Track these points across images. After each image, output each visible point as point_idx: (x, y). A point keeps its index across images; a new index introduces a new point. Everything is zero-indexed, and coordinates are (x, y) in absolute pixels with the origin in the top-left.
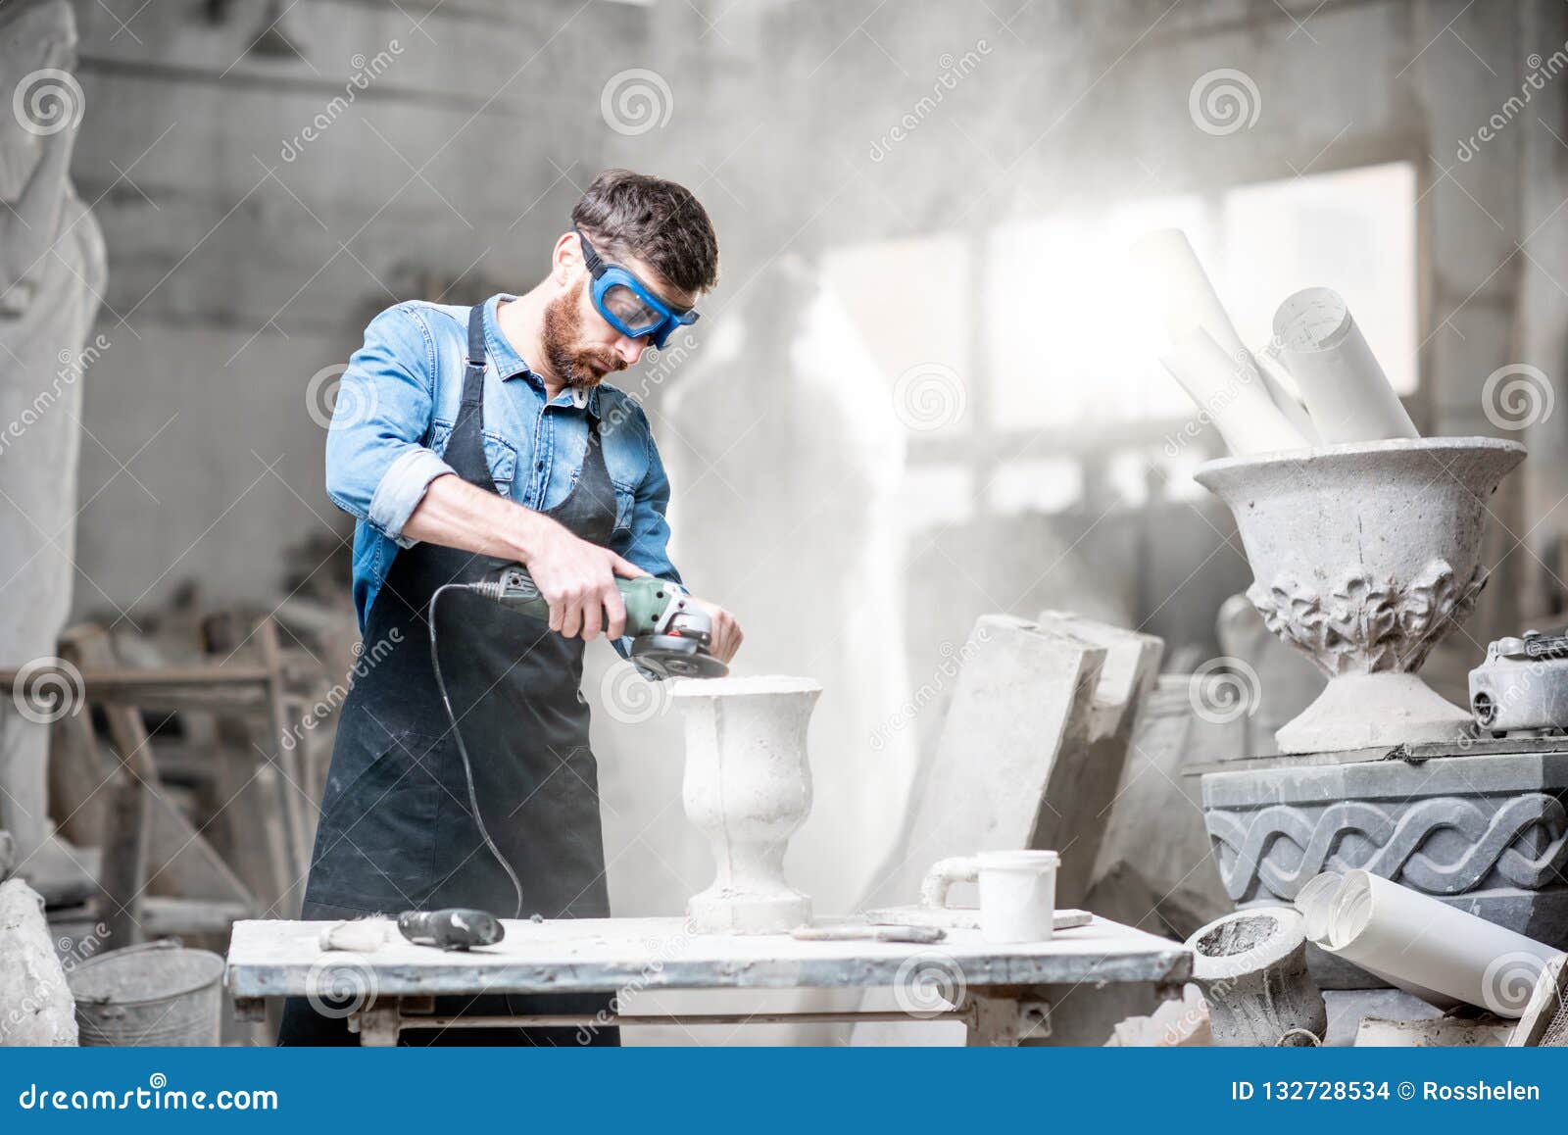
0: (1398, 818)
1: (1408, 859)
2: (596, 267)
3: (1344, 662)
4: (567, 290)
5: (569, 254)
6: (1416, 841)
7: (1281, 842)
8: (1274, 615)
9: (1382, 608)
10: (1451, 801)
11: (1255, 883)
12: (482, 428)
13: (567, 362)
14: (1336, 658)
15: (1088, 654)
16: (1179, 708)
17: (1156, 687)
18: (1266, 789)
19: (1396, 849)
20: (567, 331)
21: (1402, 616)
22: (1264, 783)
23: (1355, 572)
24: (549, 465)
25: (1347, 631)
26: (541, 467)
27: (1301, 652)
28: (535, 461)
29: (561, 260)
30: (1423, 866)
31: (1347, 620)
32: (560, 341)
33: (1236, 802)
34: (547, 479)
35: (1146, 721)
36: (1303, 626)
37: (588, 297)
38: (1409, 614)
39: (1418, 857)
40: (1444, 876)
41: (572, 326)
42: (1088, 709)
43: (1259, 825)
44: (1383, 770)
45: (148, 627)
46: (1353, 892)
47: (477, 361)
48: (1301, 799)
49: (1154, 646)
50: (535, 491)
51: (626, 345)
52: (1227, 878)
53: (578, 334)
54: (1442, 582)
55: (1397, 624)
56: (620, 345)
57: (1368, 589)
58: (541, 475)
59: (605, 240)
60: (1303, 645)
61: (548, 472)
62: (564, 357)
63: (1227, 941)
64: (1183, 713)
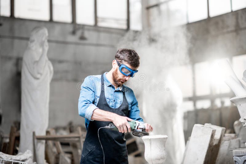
2: (119, 65)
4: (115, 69)
5: (115, 63)
13: (117, 81)
15: (213, 131)
16: (228, 139)
17: (224, 136)
24: (116, 100)
28: (113, 100)
29: (114, 65)
32: (115, 78)
35: (223, 142)
37: (119, 70)
42: (213, 140)
45: (64, 129)
47: (103, 84)
49: (224, 129)
50: (114, 105)
56: (125, 77)
58: (114, 102)
59: (120, 60)
61: (116, 102)
64: (229, 140)
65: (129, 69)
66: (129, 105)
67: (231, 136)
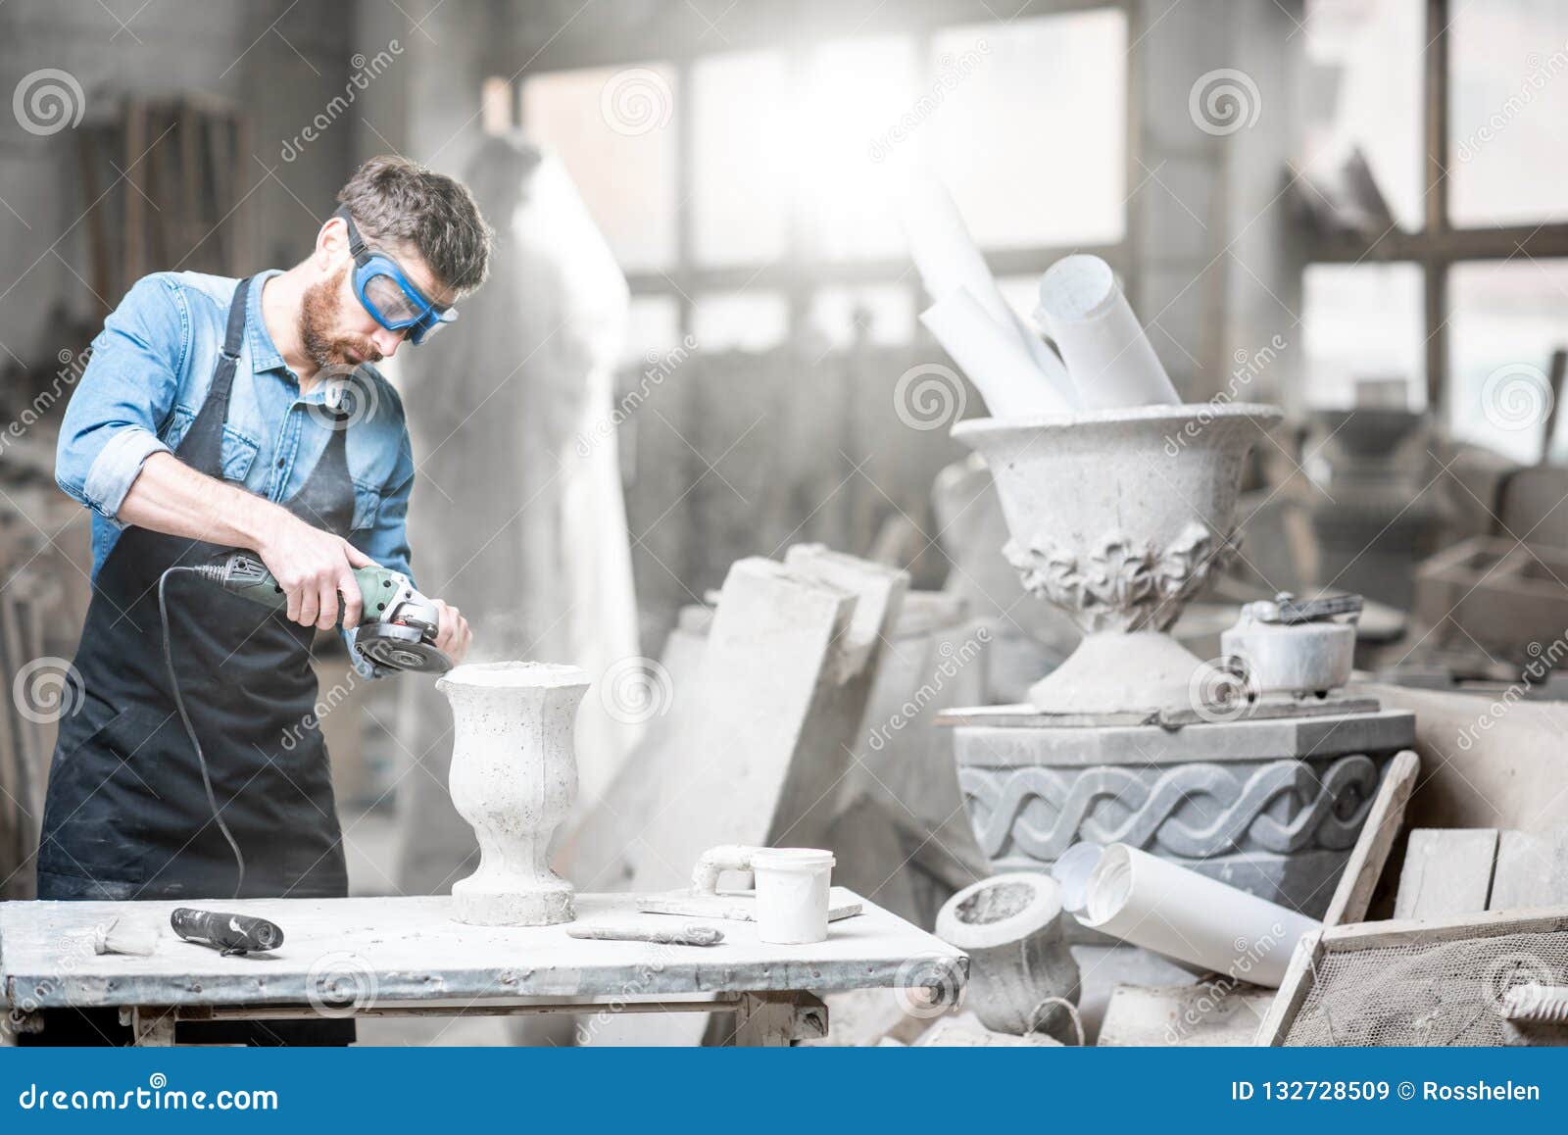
0: (1153, 782)
1: (1162, 824)
2: (361, 254)
3: (1100, 622)
4: (329, 275)
5: (333, 239)
6: (1170, 807)
7: (1035, 804)
8: (1031, 573)
9: (1140, 571)
10: (1205, 768)
11: (1008, 844)
12: (225, 422)
13: (321, 349)
14: (1092, 619)
15: (842, 603)
18: (1022, 751)
19: (1151, 814)
20: (324, 318)
21: (1158, 580)
22: (1020, 743)
23: (1113, 536)
24: (291, 462)
25: (1103, 593)
26: (281, 464)
27: (1057, 611)
28: (275, 458)
29: (325, 244)
30: (1177, 832)
31: (1105, 583)
32: (316, 327)
33: (991, 762)
34: (287, 477)
36: (1060, 586)
37: (350, 283)
38: (1165, 578)
39: (1173, 822)
40: (1197, 842)
41: (331, 313)
42: (840, 654)
43: (1014, 785)
44: (1138, 736)
46: (1112, 865)
48: (1056, 761)
50: (274, 488)
51: (383, 338)
52: (980, 834)
53: (335, 322)
54: (1199, 546)
55: (1153, 587)
56: (377, 337)
57: (1126, 553)
58: (281, 472)
60: (1059, 604)
61: (289, 469)
62: (319, 343)
63: (984, 908)
65: (411, 292)
66: (360, 499)
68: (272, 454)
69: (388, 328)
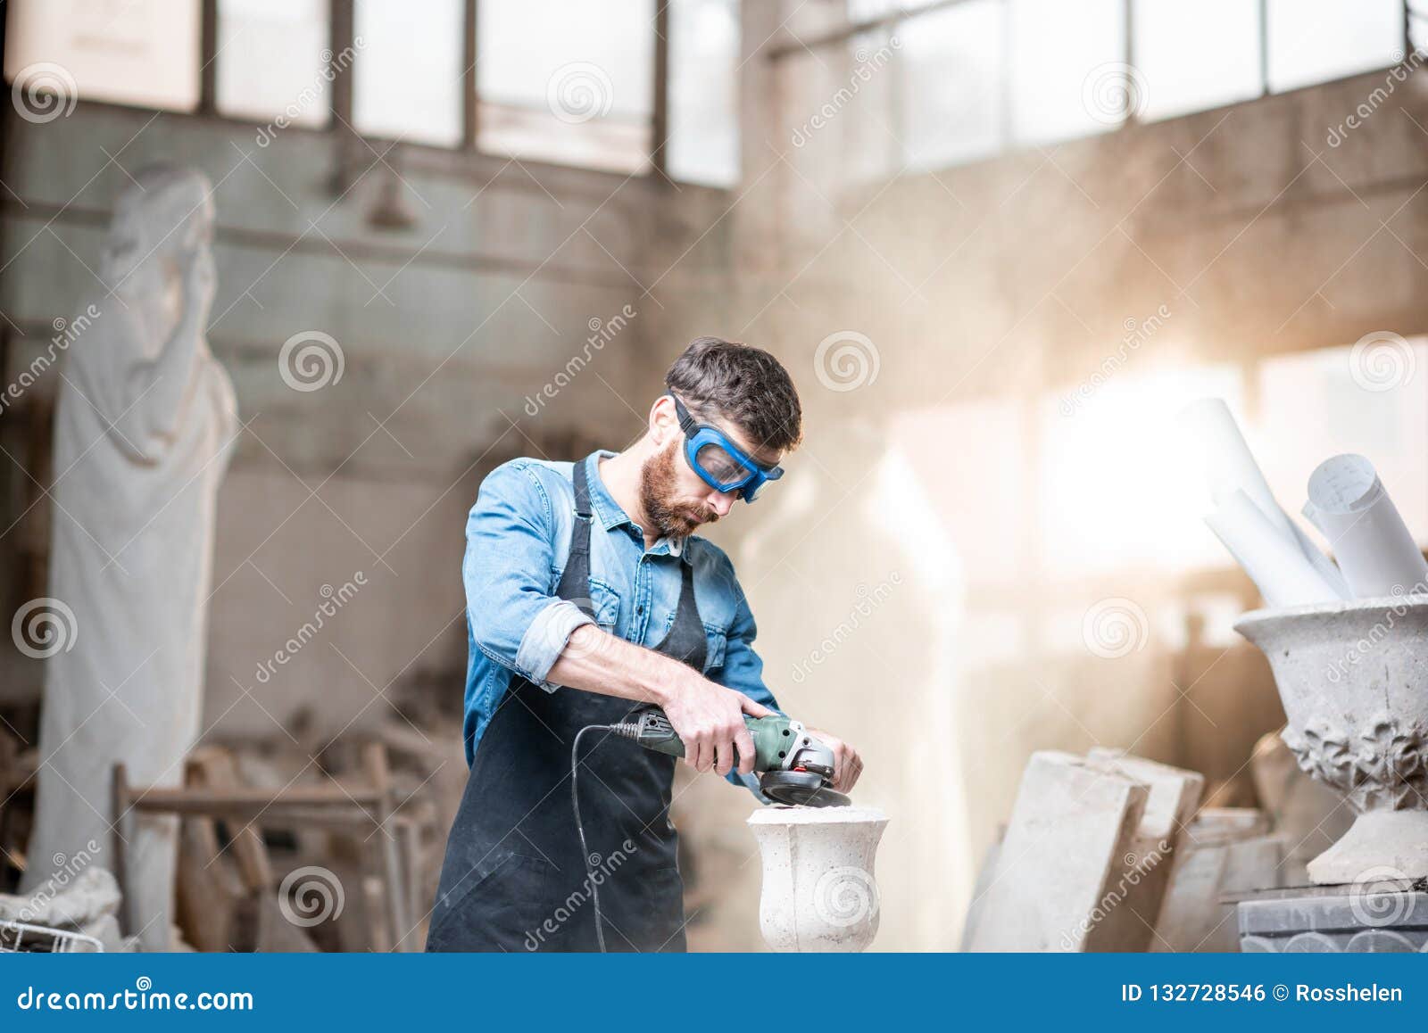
0: (1420, 945)
2: (690, 427)
3: (1372, 800)
4: (663, 448)
5: (664, 416)
8: (1306, 756)
9: (1407, 750)
12: (589, 574)
13: (663, 515)
14: (1364, 796)
15: (1133, 790)
16: (1217, 840)
17: (1196, 820)
18: (1298, 917)
20: (663, 486)
21: (1424, 758)
22: (1296, 912)
23: (1382, 716)
24: (648, 609)
25: (1374, 771)
26: (640, 611)
27: (1332, 790)
28: (635, 606)
29: (657, 421)
31: (1375, 761)
32: (656, 496)
33: (1272, 929)
34: (646, 622)
35: (1186, 852)
36: (1333, 766)
37: (683, 455)
41: (668, 481)
42: (1133, 840)
43: (1292, 950)
45: (266, 748)
47: (584, 513)
48: (1330, 926)
49: (1195, 782)
50: (636, 633)
51: (718, 499)
53: (673, 490)
55: (1420, 766)
56: (711, 499)
57: (1393, 733)
58: (640, 618)
59: (697, 403)
60: (1333, 784)
61: (647, 615)
62: (661, 510)
64: (1221, 844)
65: (738, 456)
66: (711, 640)
67: (1231, 823)
68: (632, 602)
69: (721, 491)
